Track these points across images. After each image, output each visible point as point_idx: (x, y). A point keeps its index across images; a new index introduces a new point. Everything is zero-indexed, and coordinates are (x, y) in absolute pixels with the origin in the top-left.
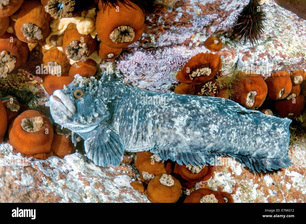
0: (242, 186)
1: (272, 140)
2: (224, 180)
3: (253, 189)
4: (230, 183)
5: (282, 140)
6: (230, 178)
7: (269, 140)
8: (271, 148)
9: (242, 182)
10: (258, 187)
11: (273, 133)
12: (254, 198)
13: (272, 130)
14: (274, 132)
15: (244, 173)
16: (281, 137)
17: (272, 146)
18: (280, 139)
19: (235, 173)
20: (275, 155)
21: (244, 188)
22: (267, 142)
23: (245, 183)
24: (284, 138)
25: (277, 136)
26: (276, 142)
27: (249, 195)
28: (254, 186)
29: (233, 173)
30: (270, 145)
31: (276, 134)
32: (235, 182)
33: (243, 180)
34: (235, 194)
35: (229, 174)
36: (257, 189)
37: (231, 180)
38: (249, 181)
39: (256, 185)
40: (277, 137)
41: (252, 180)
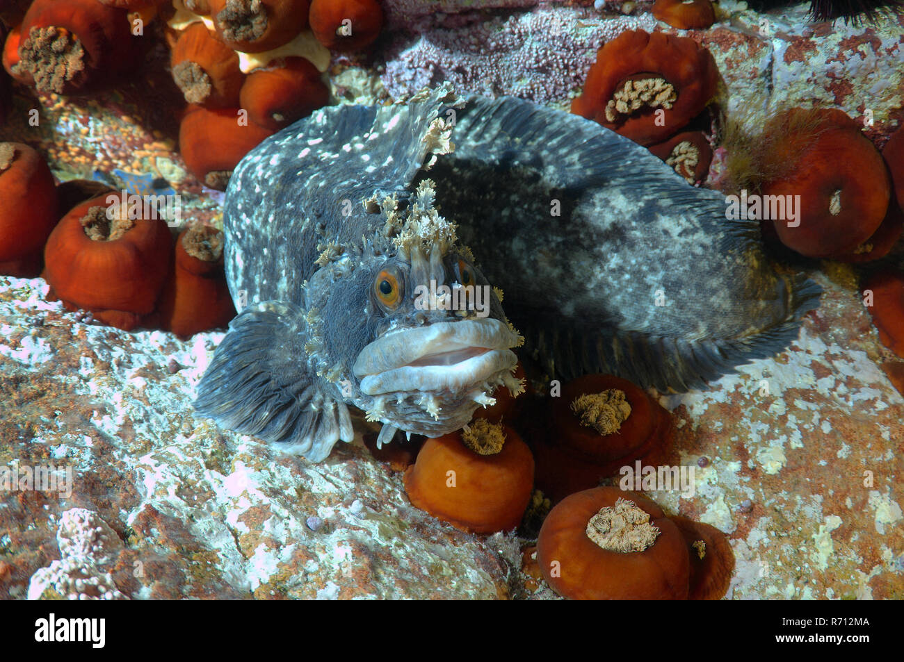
0: (776, 514)
1: (633, 262)
2: (709, 483)
3: (818, 531)
4: (731, 495)
5: (682, 263)
6: (736, 479)
7: (620, 262)
8: (631, 295)
9: (781, 501)
10: (841, 527)
11: (638, 234)
12: (818, 567)
13: (634, 224)
14: (644, 230)
15: (793, 470)
16: (676, 249)
17: (636, 285)
18: (668, 257)
19: (757, 463)
20: (650, 321)
21: (782, 524)
22: (613, 271)
23: (791, 504)
24: (694, 255)
25: (655, 247)
26: (653, 270)
27: (798, 552)
28: (823, 523)
29: (750, 464)
30: (628, 281)
31: (653, 240)
32: (751, 497)
33: (783, 494)
34: (745, 540)
35: (735, 466)
36: (835, 534)
37: (738, 487)
38: (808, 502)
39: (834, 522)
40: (657, 251)
41: (818, 498)
